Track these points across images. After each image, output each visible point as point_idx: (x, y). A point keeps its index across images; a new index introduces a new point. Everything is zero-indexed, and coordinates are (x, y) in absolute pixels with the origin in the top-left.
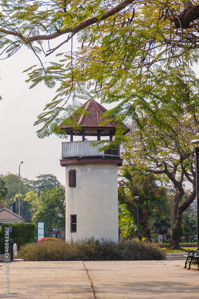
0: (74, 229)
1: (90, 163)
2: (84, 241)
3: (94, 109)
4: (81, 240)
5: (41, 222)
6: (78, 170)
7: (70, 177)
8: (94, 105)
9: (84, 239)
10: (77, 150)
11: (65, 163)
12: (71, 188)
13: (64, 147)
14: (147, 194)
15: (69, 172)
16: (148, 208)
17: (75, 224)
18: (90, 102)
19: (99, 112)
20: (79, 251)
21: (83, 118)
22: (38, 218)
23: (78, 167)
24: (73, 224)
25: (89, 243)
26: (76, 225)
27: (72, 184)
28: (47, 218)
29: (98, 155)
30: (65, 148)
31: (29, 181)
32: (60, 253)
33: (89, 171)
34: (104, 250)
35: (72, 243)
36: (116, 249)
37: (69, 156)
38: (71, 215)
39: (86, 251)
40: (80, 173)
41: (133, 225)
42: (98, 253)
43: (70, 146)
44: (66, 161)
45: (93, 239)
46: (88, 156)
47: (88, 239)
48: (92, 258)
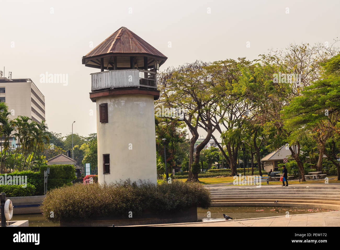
0: (107, 170)
1: (124, 94)
2: (119, 184)
3: (127, 36)
4: (115, 183)
5: (89, 163)
6: (110, 103)
7: (101, 111)
8: (126, 32)
9: (118, 181)
10: (109, 80)
11: (95, 96)
12: (103, 125)
13: (93, 79)
14: (173, 136)
15: (100, 105)
16: (174, 148)
17: (109, 164)
18: (121, 29)
19: (132, 39)
20: (113, 197)
21: (114, 44)
22: (86, 161)
23: (110, 100)
24: (106, 164)
25: (125, 186)
26: (109, 166)
27: (103, 120)
28: (92, 160)
29: (132, 85)
30: (95, 80)
31: (84, 138)
32: (91, 199)
33: (123, 104)
34: (143, 195)
35: (105, 187)
36: (157, 193)
37: (100, 88)
38: (103, 154)
39: (122, 197)
40: (113, 107)
41: (160, 163)
42: (136, 198)
43: (100, 77)
44: (96, 94)
45: (129, 181)
46: (121, 87)
47: (124, 181)
48: (129, 206)
